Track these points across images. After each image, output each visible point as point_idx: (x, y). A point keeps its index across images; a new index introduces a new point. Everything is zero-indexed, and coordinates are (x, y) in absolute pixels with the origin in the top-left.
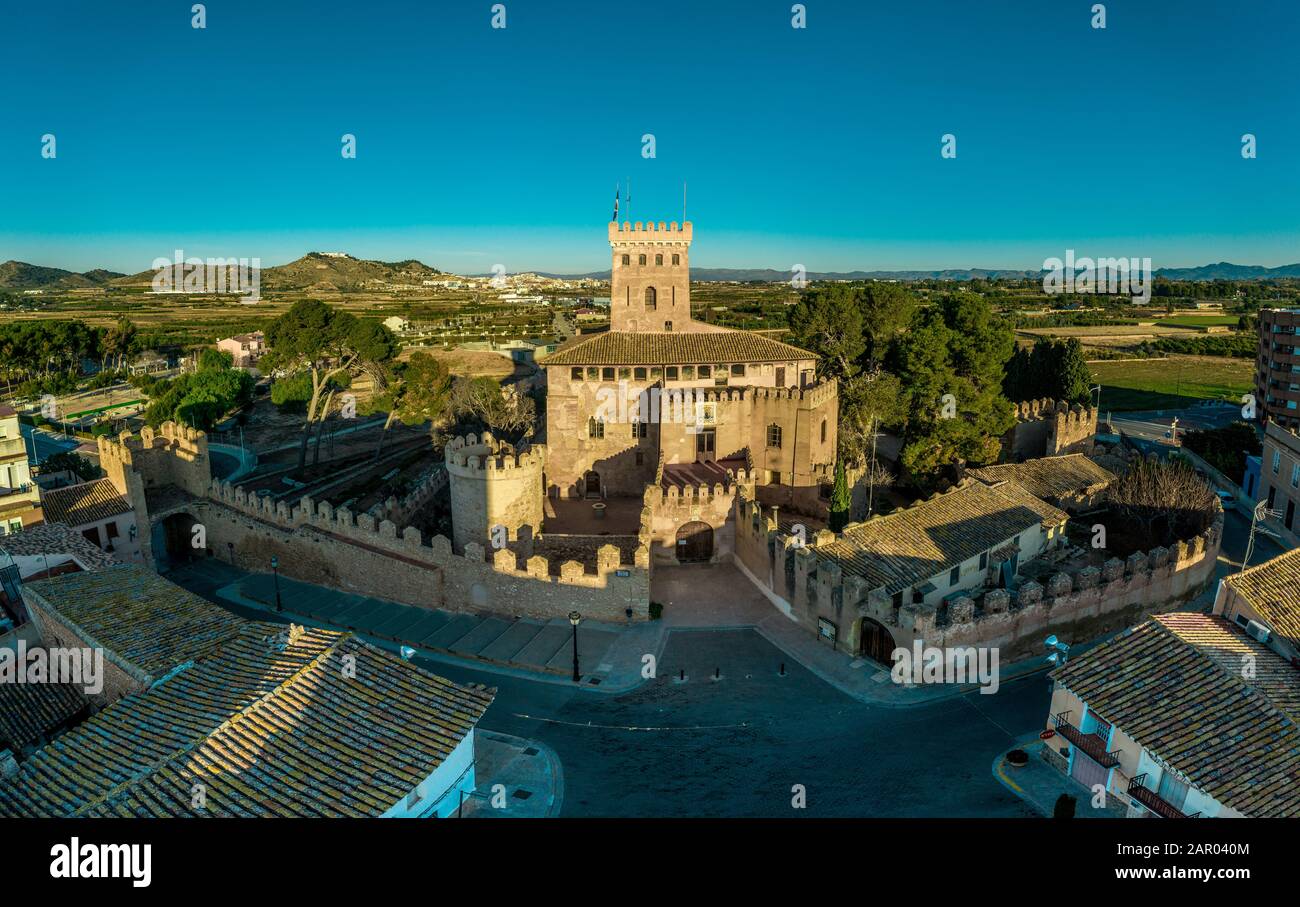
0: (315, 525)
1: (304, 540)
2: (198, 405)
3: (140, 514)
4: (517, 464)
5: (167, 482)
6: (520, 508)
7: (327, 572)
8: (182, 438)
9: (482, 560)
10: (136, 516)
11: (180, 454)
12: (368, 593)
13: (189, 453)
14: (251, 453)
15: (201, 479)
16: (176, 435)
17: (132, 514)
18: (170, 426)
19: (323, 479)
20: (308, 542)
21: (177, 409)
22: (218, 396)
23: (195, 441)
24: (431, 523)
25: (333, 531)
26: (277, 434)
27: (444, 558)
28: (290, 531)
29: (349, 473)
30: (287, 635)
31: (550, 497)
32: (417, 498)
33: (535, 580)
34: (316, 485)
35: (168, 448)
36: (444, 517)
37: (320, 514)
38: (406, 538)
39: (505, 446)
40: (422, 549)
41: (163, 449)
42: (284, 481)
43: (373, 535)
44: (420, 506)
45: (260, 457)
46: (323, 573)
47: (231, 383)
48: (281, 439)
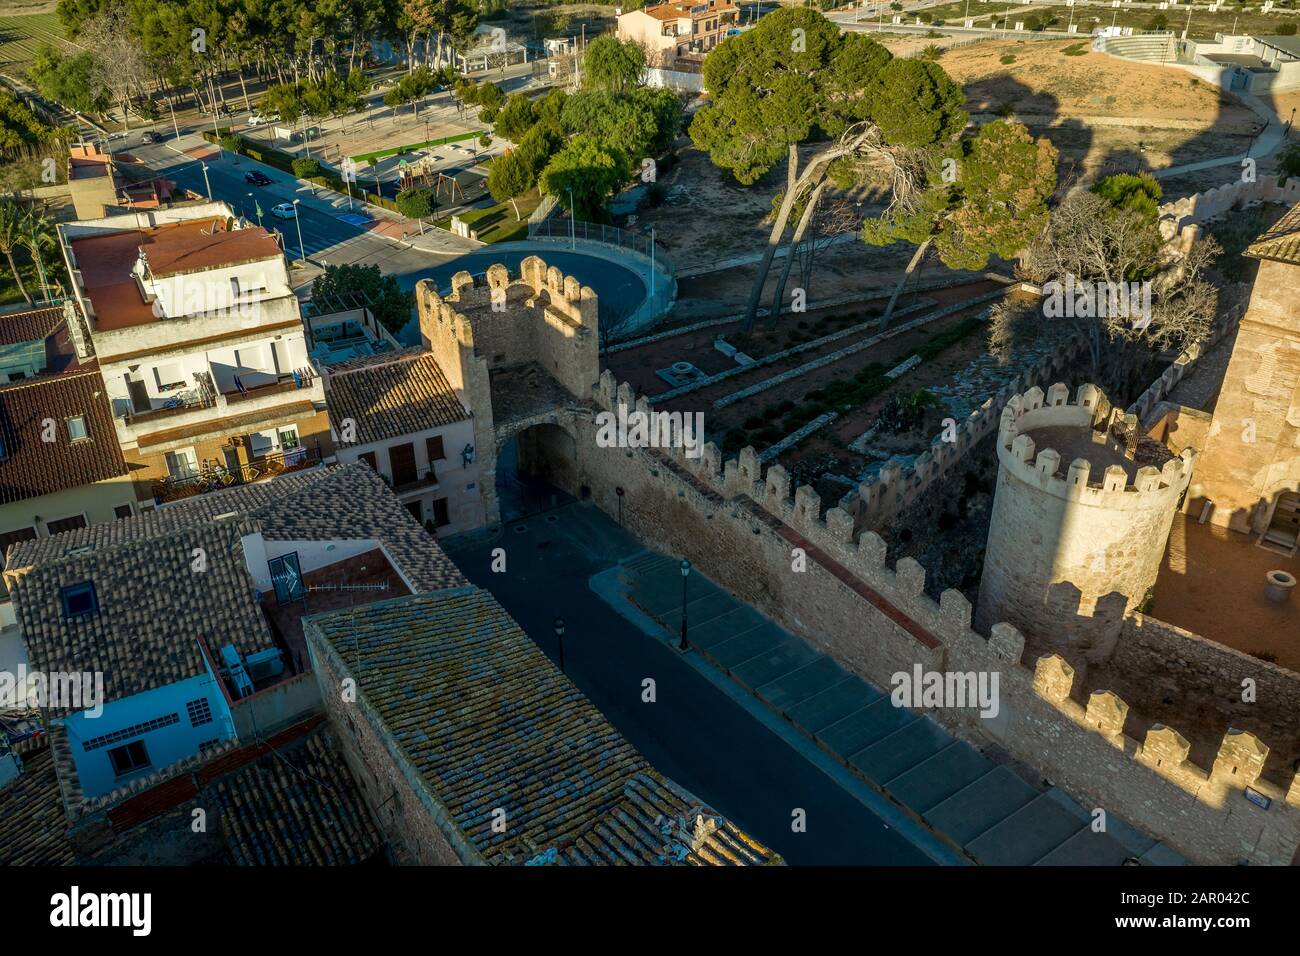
0: (758, 500)
1: (736, 523)
2: (580, 172)
3: (481, 424)
4: (1130, 486)
5: (527, 359)
6: (1115, 561)
7: (766, 587)
8: (556, 291)
9: (1016, 659)
10: (476, 428)
11: (550, 318)
12: (823, 645)
13: (567, 320)
14: (667, 271)
15: (583, 369)
16: (546, 283)
17: (468, 425)
18: (536, 266)
19: (785, 353)
20: (743, 526)
21: (544, 174)
22: (614, 154)
23: (577, 303)
24: (954, 507)
25: (784, 520)
26: (714, 232)
27: (952, 631)
28: (716, 499)
29: (831, 347)
30: (691, 830)
31: (1188, 516)
32: (938, 458)
33: (1098, 737)
34: (769, 365)
35: (530, 303)
36: (979, 496)
37: (769, 486)
38: (900, 574)
39: (1122, 418)
40: (922, 602)
41: (523, 304)
42: (717, 346)
43: (848, 550)
44: (941, 471)
45: (680, 281)
46: (759, 586)
47: (640, 121)
48: (718, 244)
